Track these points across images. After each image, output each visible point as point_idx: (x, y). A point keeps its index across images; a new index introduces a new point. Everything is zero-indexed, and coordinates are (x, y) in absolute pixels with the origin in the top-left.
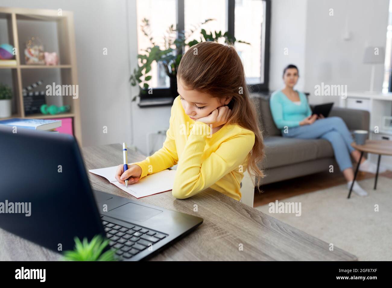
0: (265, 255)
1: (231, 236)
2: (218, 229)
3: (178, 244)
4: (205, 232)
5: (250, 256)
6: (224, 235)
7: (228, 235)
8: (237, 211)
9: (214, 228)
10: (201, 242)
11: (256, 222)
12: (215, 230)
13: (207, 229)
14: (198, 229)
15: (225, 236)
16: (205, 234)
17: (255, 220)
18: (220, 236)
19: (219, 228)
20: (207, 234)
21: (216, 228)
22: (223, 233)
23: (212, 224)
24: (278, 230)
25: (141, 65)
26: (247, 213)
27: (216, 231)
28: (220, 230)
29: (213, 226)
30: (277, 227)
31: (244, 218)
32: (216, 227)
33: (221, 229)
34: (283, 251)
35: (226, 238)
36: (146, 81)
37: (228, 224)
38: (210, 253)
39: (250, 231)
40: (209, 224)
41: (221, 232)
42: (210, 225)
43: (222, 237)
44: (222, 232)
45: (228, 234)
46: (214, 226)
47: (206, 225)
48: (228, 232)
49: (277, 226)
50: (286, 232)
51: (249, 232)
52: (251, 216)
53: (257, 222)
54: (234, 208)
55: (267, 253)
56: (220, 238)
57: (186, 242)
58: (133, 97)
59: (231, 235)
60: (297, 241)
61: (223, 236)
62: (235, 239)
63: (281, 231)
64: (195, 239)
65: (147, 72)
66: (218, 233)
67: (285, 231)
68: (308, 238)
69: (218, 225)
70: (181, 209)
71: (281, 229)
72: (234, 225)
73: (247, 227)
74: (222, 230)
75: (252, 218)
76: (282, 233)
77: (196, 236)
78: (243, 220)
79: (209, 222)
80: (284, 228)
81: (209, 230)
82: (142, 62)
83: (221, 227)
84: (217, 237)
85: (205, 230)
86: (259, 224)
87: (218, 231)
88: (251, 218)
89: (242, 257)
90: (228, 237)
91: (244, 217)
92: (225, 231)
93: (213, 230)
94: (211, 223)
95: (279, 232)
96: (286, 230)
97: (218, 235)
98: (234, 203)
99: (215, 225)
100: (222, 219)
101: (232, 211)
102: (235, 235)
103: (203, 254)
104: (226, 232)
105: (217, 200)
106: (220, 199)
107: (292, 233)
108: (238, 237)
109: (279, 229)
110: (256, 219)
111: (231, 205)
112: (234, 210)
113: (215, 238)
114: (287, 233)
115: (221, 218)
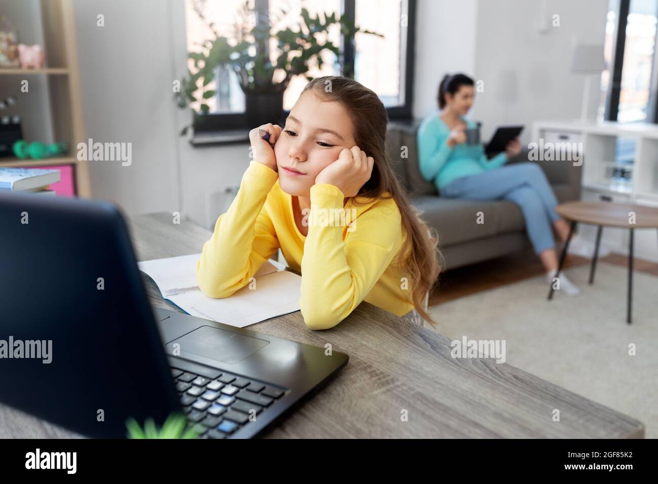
0: (477, 425)
1: (404, 388)
2: (377, 375)
3: (309, 406)
4: (354, 382)
5: (448, 427)
6: (392, 385)
7: (398, 386)
8: (405, 337)
9: (370, 373)
10: (351, 402)
11: (443, 358)
12: (372, 376)
13: (357, 374)
14: (341, 375)
15: (393, 388)
16: (355, 385)
17: (442, 355)
18: (383, 389)
19: (378, 372)
20: (358, 385)
21: (372, 372)
22: (388, 383)
23: (364, 365)
24: (487, 373)
25: (195, 71)
26: (424, 342)
27: (374, 379)
28: (382, 375)
29: (366, 368)
30: (485, 367)
31: (421, 352)
32: (373, 369)
33: (382, 373)
34: (506, 415)
35: (395, 391)
36: (204, 99)
37: (392, 363)
38: (372, 425)
39: (437, 377)
40: (359, 363)
41: (383, 380)
42: (361, 366)
43: (388, 390)
44: (386, 379)
45: (398, 383)
46: (368, 369)
47: (353, 366)
48: (398, 380)
49: (483, 365)
50: (503, 378)
51: (437, 380)
52: (432, 347)
53: (445, 358)
54: (398, 332)
55: (477, 421)
56: (383, 393)
57: (322, 402)
58: (181, 128)
59: (404, 384)
60: (526, 395)
61: (389, 387)
62: (412, 392)
63: (494, 375)
64: (339, 395)
65: (205, 83)
66: (379, 382)
67: (500, 374)
68: (546, 389)
69: (376, 366)
70: (301, 335)
71: (492, 370)
72: (405, 366)
73: (430, 369)
74: (385, 377)
75: (435, 350)
76: (495, 378)
77: (339, 388)
78: (420, 355)
79: (358, 360)
80: (497, 368)
81: (361, 376)
82: (196, 65)
83: (381, 370)
84: (379, 391)
85: (353, 376)
86: (450, 362)
87: (377, 378)
88: (433, 350)
89: (433, 430)
90: (400, 389)
91: (420, 348)
92: (391, 377)
93: (369, 376)
94: (361, 362)
95: (490, 377)
96: (502, 374)
97: (379, 387)
98: (395, 321)
99: (370, 367)
100: (380, 354)
101: (396, 337)
102: (411, 386)
103: (359, 425)
104: (393, 380)
105: (365, 318)
106: (368, 316)
107: (514, 379)
108: (418, 389)
109: (488, 370)
110: (443, 353)
111: (391, 327)
112: (399, 336)
113: (375, 392)
114: (505, 379)
115: (378, 352)
